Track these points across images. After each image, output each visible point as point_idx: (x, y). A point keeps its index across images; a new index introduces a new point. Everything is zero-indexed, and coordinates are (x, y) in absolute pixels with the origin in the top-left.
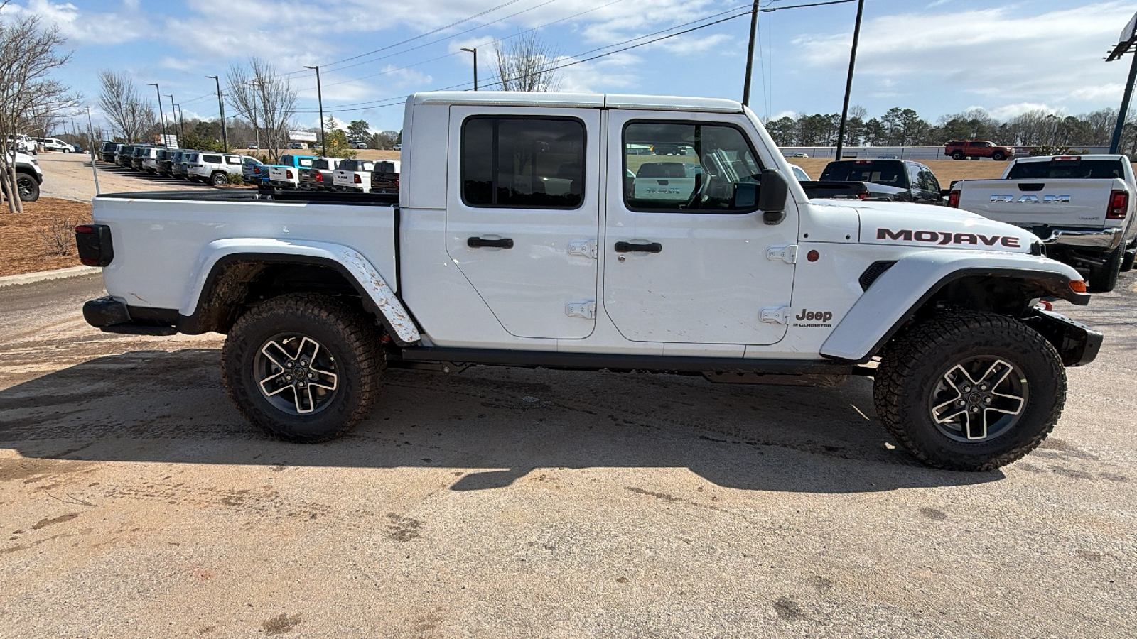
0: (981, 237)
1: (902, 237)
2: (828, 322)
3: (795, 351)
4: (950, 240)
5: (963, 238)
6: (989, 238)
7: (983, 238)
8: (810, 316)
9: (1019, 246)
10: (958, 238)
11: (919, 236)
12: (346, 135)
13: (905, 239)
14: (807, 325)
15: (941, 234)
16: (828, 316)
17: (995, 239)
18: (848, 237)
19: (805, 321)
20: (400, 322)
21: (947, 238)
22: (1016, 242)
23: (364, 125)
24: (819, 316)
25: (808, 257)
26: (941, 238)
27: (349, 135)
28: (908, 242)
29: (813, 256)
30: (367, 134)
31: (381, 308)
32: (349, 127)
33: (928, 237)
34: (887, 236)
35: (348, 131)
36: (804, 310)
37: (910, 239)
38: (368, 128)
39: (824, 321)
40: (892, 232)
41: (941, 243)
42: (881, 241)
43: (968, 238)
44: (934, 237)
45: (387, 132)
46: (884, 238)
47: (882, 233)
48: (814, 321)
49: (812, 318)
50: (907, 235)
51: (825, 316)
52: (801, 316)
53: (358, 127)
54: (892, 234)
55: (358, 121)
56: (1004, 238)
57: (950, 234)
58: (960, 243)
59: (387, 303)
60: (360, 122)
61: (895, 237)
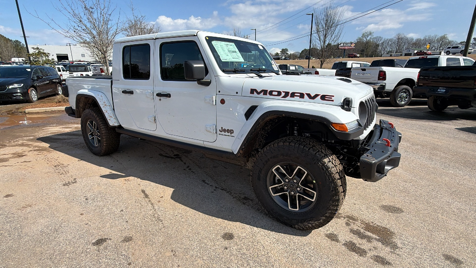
0: (307, 94)
1: (262, 93)
2: (232, 134)
3: (222, 147)
4: (288, 95)
5: (296, 94)
6: (312, 95)
7: (309, 95)
8: (225, 131)
9: (333, 101)
10: (293, 95)
11: (271, 93)
12: (279, 55)
13: (264, 94)
14: (224, 135)
15: (284, 92)
16: (232, 132)
17: (317, 96)
18: (237, 93)
19: (223, 133)
20: (110, 119)
21: (287, 94)
22: (331, 98)
23: (287, 50)
24: (228, 131)
25: (221, 102)
26: (283, 94)
27: (280, 55)
28: (265, 96)
29: (223, 102)
30: (287, 54)
31: (105, 113)
32: (281, 51)
33: (276, 93)
34: (255, 92)
35: (280, 53)
36: (222, 128)
37: (267, 95)
38: (288, 51)
39: (231, 134)
40: (258, 90)
41: (283, 97)
42: (252, 95)
43: (299, 95)
44: (279, 93)
45: (296, 52)
46: (253, 93)
47: (253, 91)
48: (226, 133)
49: (226, 132)
50: (265, 92)
51: (231, 131)
52: (221, 130)
53: (284, 51)
54: (257, 91)
55: (284, 48)
56: (323, 95)
57: (289, 92)
58: (294, 97)
59: (106, 112)
60: (285, 49)
61: (259, 93)
